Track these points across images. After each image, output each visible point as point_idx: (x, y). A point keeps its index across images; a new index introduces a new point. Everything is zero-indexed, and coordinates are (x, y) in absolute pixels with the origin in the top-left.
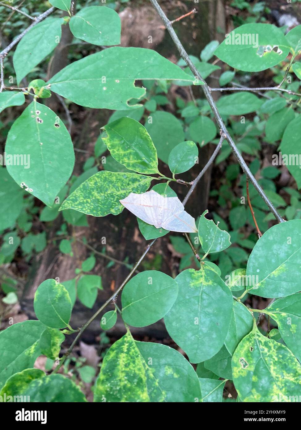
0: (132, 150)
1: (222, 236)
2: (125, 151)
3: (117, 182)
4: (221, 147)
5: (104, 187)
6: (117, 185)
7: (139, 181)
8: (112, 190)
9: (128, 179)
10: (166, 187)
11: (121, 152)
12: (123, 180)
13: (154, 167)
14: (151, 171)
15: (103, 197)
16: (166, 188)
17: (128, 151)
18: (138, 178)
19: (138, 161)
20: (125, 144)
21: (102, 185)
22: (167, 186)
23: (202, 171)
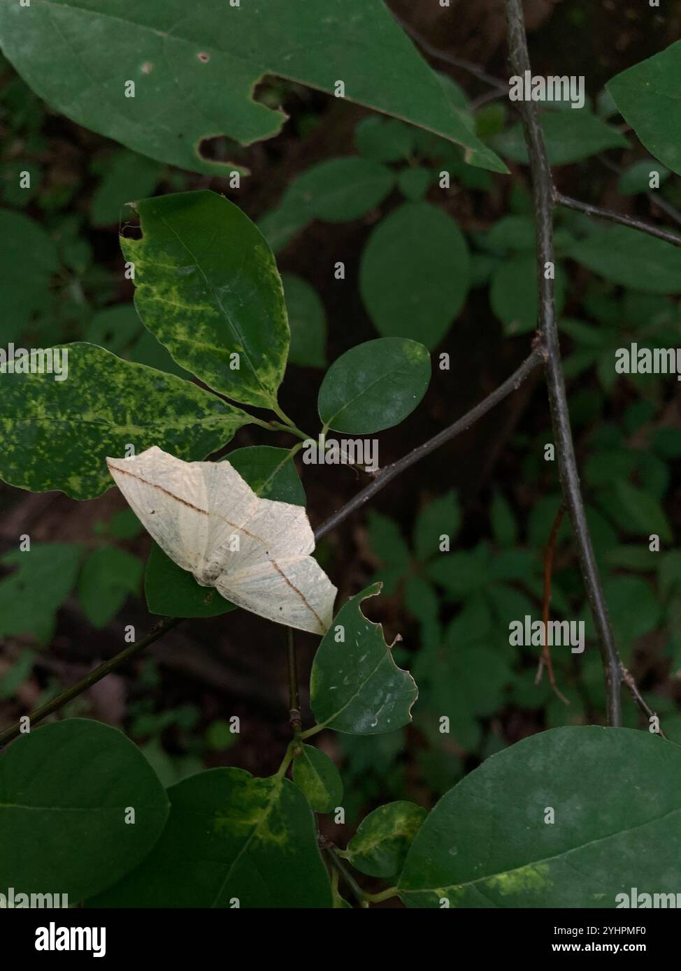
0: (210, 309)
1: (391, 685)
2: (188, 301)
3: (124, 394)
4: (516, 388)
5: (78, 396)
6: (122, 401)
7: (201, 415)
8: (102, 415)
9: (167, 394)
10: (282, 463)
11: (173, 303)
12: (150, 394)
13: (265, 386)
14: (251, 395)
15: (62, 428)
16: (279, 467)
17: (199, 308)
18: (202, 404)
19: (219, 349)
20: (196, 281)
21: (71, 388)
22: (287, 458)
23: (425, 446)
